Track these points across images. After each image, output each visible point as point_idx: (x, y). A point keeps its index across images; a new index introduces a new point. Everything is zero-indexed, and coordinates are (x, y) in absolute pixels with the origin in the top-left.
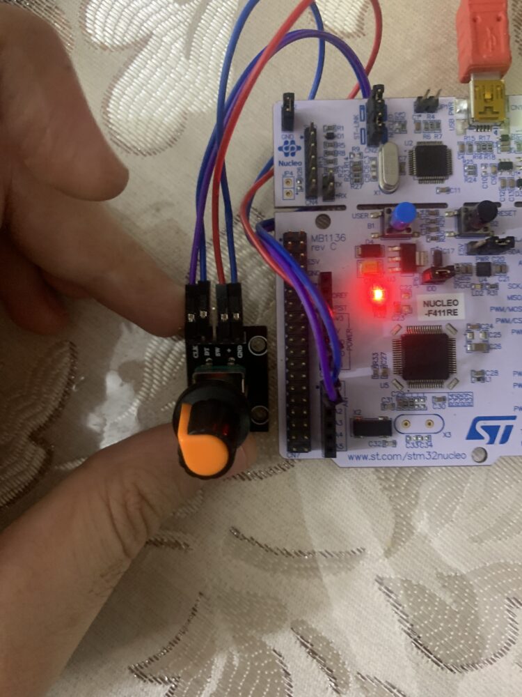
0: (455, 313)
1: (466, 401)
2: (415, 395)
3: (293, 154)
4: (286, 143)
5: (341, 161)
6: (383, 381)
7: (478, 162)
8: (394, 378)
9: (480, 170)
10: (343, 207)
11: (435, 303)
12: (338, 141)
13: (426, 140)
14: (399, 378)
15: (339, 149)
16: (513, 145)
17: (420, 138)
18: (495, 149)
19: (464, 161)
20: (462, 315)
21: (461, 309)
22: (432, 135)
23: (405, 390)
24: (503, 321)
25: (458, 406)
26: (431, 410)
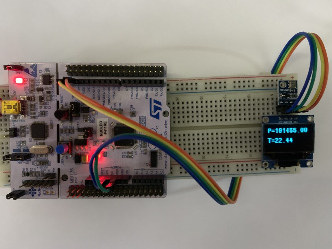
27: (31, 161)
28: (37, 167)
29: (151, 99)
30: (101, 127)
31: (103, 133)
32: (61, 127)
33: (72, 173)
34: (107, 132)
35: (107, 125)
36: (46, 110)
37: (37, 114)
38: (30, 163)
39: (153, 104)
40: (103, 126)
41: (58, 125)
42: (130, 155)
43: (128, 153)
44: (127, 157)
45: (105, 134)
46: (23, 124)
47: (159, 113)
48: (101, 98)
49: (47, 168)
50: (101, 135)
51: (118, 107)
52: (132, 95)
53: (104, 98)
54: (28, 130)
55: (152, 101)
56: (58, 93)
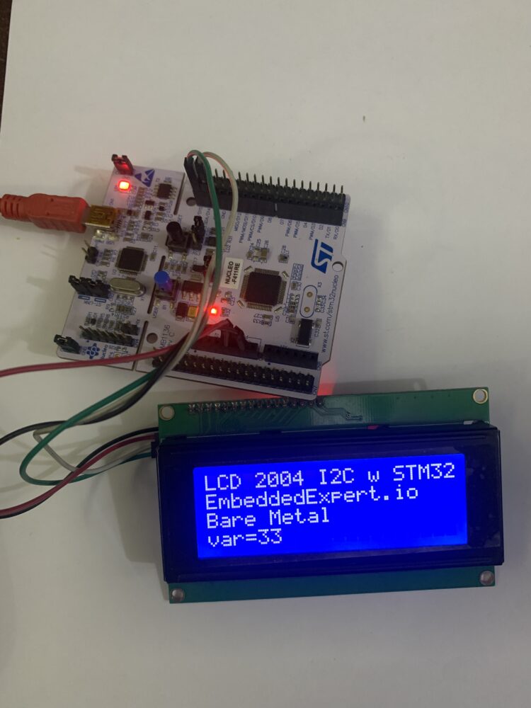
0: (237, 265)
1: (298, 269)
2: (288, 301)
3: (98, 350)
4: (88, 353)
5: (112, 318)
6: (274, 318)
7: (140, 232)
8: (274, 311)
9: (146, 231)
10: (146, 323)
11: (228, 276)
12: (99, 316)
13: (115, 261)
14: (274, 308)
15: (104, 318)
16: (135, 209)
17: (113, 264)
18: (135, 220)
19: (137, 240)
20: (240, 261)
21: (236, 261)
22: (114, 256)
23: (283, 306)
24: (250, 237)
25: (301, 274)
26: (300, 292)
27: (105, 302)
28: (113, 314)
29: (317, 241)
30: (230, 270)
31: (231, 280)
32: (167, 260)
33: (166, 332)
34: (238, 280)
35: (240, 269)
36: (151, 233)
37: (135, 237)
38: (104, 305)
39: (319, 248)
40: (233, 270)
41: (164, 258)
42: (267, 320)
43: (264, 316)
44: (263, 323)
45: (234, 281)
46: (109, 247)
47: (326, 263)
48: (240, 229)
49: (128, 317)
50: (227, 281)
51: (262, 245)
52: (288, 232)
53: (244, 229)
54: (115, 256)
55: (319, 245)
56: (175, 213)
